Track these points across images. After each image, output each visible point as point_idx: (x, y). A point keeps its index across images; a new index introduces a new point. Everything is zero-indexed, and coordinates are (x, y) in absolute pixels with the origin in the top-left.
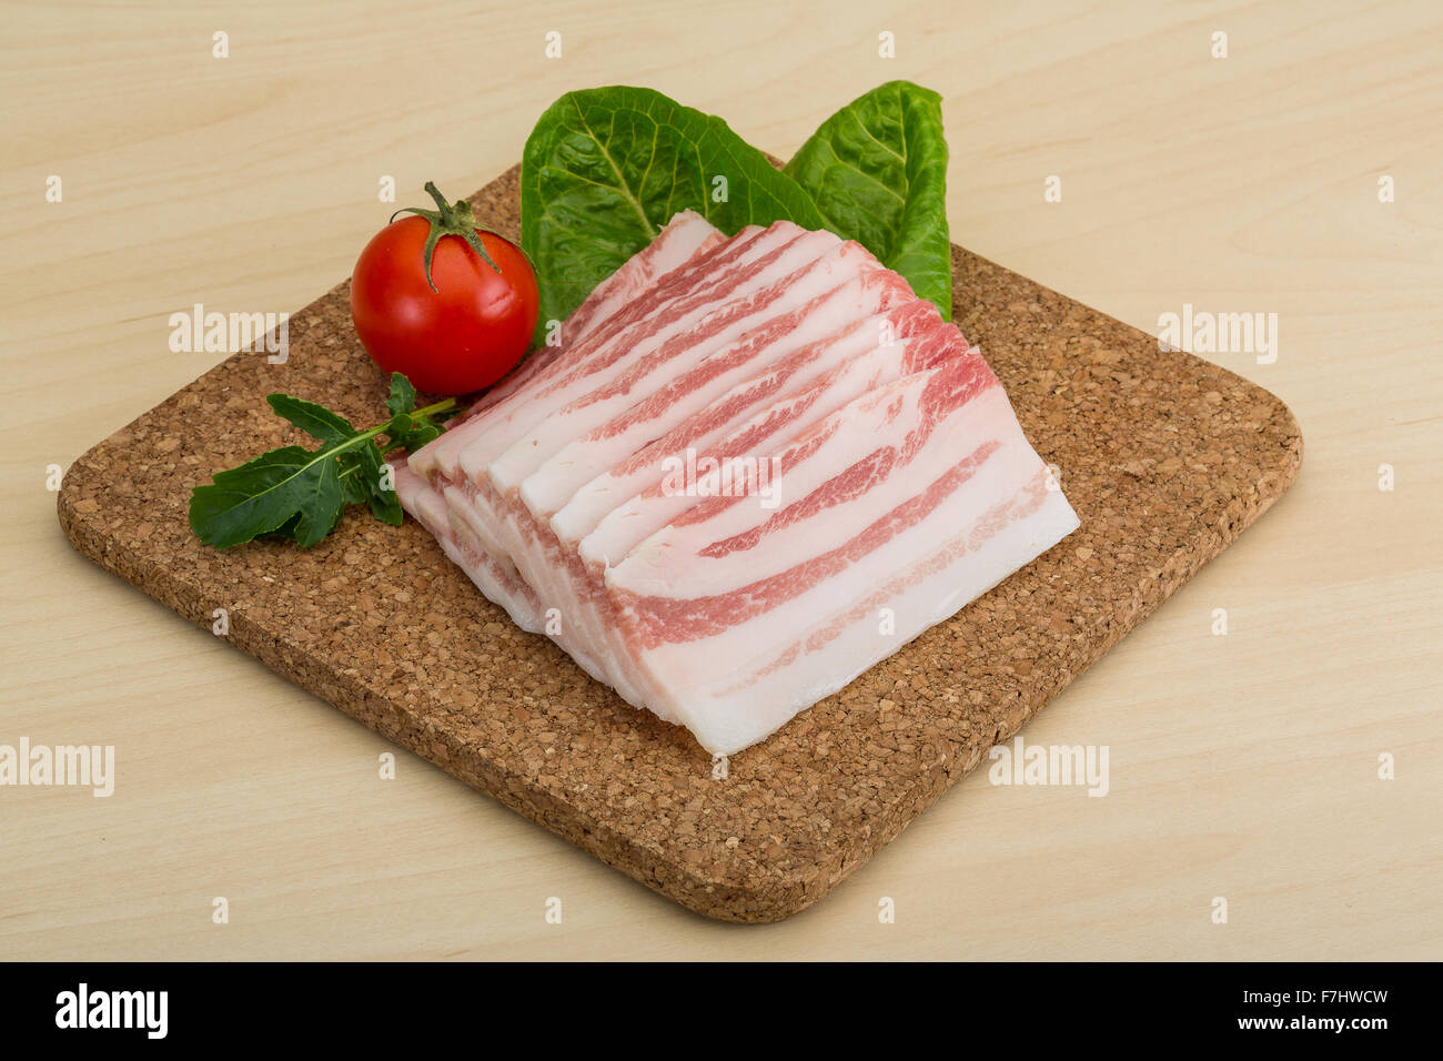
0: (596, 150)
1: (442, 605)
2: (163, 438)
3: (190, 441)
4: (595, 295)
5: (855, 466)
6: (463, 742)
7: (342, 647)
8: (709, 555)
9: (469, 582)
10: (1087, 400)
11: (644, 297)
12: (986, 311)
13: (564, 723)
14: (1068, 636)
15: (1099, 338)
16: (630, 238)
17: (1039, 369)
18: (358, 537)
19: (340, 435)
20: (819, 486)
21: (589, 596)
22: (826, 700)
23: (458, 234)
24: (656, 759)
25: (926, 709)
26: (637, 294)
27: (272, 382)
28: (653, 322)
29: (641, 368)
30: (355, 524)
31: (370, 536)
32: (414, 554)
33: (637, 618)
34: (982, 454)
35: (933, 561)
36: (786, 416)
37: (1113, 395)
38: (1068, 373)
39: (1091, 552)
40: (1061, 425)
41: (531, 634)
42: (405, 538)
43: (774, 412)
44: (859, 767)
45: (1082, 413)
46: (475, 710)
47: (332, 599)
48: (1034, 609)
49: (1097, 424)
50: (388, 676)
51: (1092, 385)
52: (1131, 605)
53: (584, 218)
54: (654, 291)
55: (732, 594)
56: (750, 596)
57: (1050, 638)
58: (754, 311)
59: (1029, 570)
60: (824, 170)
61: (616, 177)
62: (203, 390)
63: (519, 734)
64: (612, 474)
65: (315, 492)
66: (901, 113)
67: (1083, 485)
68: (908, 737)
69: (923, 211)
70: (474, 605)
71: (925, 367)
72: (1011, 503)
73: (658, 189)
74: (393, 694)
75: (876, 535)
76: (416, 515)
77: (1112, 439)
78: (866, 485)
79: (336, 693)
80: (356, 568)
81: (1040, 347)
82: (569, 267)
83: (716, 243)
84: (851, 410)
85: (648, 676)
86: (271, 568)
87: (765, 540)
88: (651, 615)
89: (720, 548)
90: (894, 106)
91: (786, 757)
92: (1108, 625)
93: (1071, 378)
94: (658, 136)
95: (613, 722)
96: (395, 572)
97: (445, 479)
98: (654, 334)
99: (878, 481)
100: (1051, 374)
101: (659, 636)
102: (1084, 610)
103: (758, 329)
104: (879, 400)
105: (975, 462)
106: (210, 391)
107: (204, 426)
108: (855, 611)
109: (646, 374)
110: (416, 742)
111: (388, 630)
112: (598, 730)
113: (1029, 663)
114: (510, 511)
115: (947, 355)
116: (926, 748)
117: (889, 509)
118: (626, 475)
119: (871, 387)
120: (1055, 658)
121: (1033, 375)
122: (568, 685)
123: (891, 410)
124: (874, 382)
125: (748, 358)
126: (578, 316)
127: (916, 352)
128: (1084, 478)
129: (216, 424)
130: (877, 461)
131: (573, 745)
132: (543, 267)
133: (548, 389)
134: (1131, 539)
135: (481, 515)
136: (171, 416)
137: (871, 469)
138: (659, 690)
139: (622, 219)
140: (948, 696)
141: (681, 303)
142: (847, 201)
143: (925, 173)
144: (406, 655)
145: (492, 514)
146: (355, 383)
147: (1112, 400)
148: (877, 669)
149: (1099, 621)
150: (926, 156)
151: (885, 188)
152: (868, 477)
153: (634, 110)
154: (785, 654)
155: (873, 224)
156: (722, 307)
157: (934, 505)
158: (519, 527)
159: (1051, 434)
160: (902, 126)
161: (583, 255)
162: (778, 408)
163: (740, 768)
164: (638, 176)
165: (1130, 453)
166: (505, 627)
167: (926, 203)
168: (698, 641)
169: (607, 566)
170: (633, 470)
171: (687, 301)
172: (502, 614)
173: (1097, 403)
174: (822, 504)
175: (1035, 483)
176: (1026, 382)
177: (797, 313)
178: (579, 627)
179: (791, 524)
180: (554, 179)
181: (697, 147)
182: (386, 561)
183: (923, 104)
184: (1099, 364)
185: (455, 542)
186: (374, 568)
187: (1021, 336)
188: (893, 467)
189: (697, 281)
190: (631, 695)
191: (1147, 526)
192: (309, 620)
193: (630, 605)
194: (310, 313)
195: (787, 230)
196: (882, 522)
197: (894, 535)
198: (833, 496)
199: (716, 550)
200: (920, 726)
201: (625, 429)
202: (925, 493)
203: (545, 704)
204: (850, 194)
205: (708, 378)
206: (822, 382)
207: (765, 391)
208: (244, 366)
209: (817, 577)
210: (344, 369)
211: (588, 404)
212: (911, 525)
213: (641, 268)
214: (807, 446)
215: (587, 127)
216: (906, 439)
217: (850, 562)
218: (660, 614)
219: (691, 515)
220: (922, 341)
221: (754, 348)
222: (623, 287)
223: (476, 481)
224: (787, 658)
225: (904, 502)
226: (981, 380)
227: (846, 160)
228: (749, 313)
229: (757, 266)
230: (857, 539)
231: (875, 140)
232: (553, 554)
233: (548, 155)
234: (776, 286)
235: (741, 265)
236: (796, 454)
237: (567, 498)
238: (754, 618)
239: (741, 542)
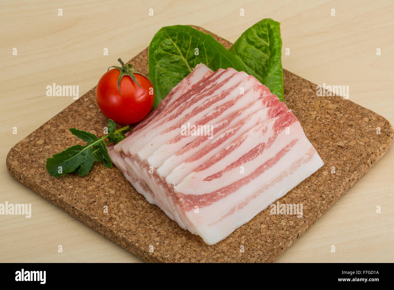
0: (172, 44)
1: (124, 195)
2: (39, 140)
3: (47, 141)
4: (172, 91)
5: (253, 150)
6: (130, 241)
7: (93, 210)
8: (207, 180)
9: (133, 187)
10: (326, 121)
11: (187, 93)
12: (295, 92)
13: (162, 234)
14: (320, 202)
15: (330, 100)
16: (183, 71)
17: (311, 111)
18: (99, 172)
19: (92, 140)
20: (241, 157)
21: (169, 194)
22: (244, 225)
23: (128, 75)
24: (191, 246)
25: (276, 227)
26: (186, 91)
27: (73, 120)
28: (189, 103)
29: (185, 119)
30: (98, 168)
31: (102, 172)
32: (116, 177)
33: (184, 202)
34: (293, 143)
35: (277, 178)
36: (230, 134)
37: (334, 119)
38: (320, 112)
39: (327, 173)
40: (318, 130)
41: (152, 204)
42: (113, 172)
43: (227, 133)
44: (254, 248)
45: (325, 125)
46: (134, 230)
47: (90, 193)
48: (309, 193)
49: (330, 129)
50: (107, 219)
51: (328, 116)
52: (340, 190)
53: (169, 65)
54: (190, 91)
55: (214, 192)
56: (219, 193)
57: (315, 203)
59: (308, 179)
60: (244, 48)
61: (179, 52)
62: (51, 123)
63: (148, 238)
64: (176, 155)
65: (85, 159)
66: (267, 30)
67: (325, 150)
68: (270, 237)
69: (274, 63)
70: (134, 195)
71: (274, 116)
72: (302, 159)
73: (192, 56)
74: (109, 225)
75: (259, 171)
76: (116, 165)
77: (334, 134)
78: (256, 155)
79: (91, 224)
80: (98, 183)
81: (312, 103)
82: (165, 81)
83: (210, 74)
84: (251, 132)
85: (188, 219)
86: (72, 183)
87: (224, 175)
88: (189, 200)
89: (210, 178)
90: (265, 27)
91: (232, 245)
92: (333, 197)
93: (321, 114)
94: (191, 40)
95: (177, 234)
96: (110, 184)
97: (125, 155)
98: (189, 107)
99: (260, 154)
100: (315, 112)
101: (191, 207)
102: (325, 193)
103: (222, 106)
104: (260, 128)
105: (291, 146)
106: (54, 124)
107: (52, 135)
108: (253, 195)
109: (187, 121)
110: (116, 241)
111: (108, 204)
112: (173, 236)
113: (308, 211)
114: (144, 167)
115: (281, 112)
116: (275, 241)
117: (264, 162)
118: (180, 156)
119: (257, 124)
120: (316, 209)
121: (309, 113)
122: (163, 221)
123: (264, 131)
124: (258, 122)
125: (218, 115)
126: (167, 98)
127: (271, 112)
128: (325, 148)
129: (55, 135)
130: (260, 148)
131: (165, 242)
132: (156, 82)
133: (156, 126)
134: (340, 168)
135: (136, 168)
136: (41, 132)
137: (258, 150)
138: (191, 224)
139: (181, 65)
140: (282, 223)
141: (198, 97)
142: (251, 58)
143: (275, 50)
144: (113, 212)
145: (139, 167)
146: (99, 120)
147: (334, 121)
148: (260, 214)
149: (330, 196)
150: (275, 44)
151: (263, 54)
152: (257, 152)
153: (184, 32)
154: (231, 211)
155: (259, 65)
156: (211, 98)
157: (278, 161)
158: (147, 172)
159: (315, 133)
160: (268, 34)
161: (169, 77)
162: (228, 132)
163: (217, 249)
164: (186, 52)
165: (340, 139)
166: (144, 201)
167: (275, 60)
168: (203, 208)
169: (174, 185)
170: (182, 154)
171: (200, 96)
172: (143, 198)
173: (330, 122)
174: (242, 162)
175: (309, 152)
176: (307, 116)
177: (234, 100)
178: (166, 204)
179: (232, 169)
180: (159, 54)
181: (203, 43)
182: (107, 180)
183: (274, 27)
184: (330, 109)
185: (128, 175)
186: (104, 183)
187: (306, 100)
188: (265, 149)
189: (203, 88)
190: (183, 225)
191: (345, 163)
192: (83, 201)
193: (182, 197)
194: (85, 97)
195: (232, 71)
196: (261, 167)
197: (265, 170)
198: (246, 159)
199: (209, 179)
200: (274, 233)
201: (180, 140)
202: (275, 156)
203: (156, 228)
204: (252, 56)
205: (206, 122)
206: (242, 123)
207: (224, 126)
208: (64, 115)
209: (241, 185)
210: (95, 115)
211: (168, 132)
212: (271, 167)
213: (186, 82)
214: (237, 144)
215: (169, 37)
216: (269, 140)
217: (251, 180)
218: (191, 200)
219: (201, 168)
220: (274, 108)
221: (221, 112)
222: (181, 88)
223: (134, 157)
224: (232, 212)
225: (268, 160)
226: (292, 120)
227: (250, 45)
228: (219, 100)
229: (222, 84)
230: (253, 172)
231: (259, 38)
232: (157, 181)
233: (157, 47)
234: (227, 91)
235: (217, 83)
236: (233, 147)
237: (162, 164)
238: (221, 199)
239: (217, 176)
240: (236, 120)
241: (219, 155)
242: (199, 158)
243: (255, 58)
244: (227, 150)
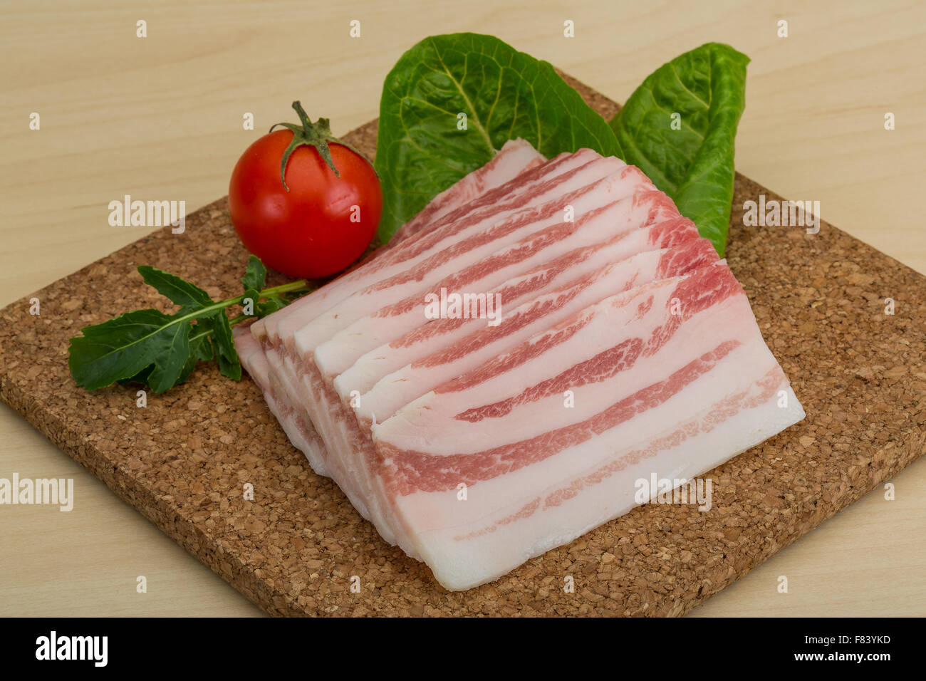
0: (452, 87)
1: (256, 448)
2: (69, 299)
3: (91, 303)
4: (434, 204)
5: (605, 353)
6: (243, 562)
7: (166, 477)
8: (466, 419)
9: (282, 431)
10: (837, 314)
12: (768, 236)
13: (331, 553)
14: (777, 511)
15: (858, 264)
17: (802, 286)
18: (204, 388)
19: (196, 304)
20: (570, 368)
21: (359, 447)
22: (557, 549)
23: (313, 144)
24: (401, 589)
25: (641, 563)
27: (169, 260)
28: (459, 224)
29: (438, 259)
30: (205, 377)
31: (213, 388)
32: (246, 405)
33: (396, 469)
34: (723, 350)
35: (668, 439)
36: (548, 307)
37: (859, 311)
38: (826, 291)
39: (813, 440)
40: (810, 334)
41: (323, 478)
42: (241, 391)
43: (538, 302)
44: (572, 609)
45: (830, 324)
46: (261, 537)
47: (168, 437)
48: (752, 485)
49: (841, 334)
50: (197, 503)
51: (843, 302)
52: (839, 488)
53: (439, 141)
55: (483, 453)
56: (499, 457)
57: (761, 511)
58: (540, 219)
59: (756, 452)
60: (644, 113)
62: (112, 263)
63: (292, 559)
64: (391, 346)
65: (168, 348)
66: (709, 69)
67: (818, 384)
68: (620, 586)
70: (283, 450)
72: (744, 394)
73: (502, 121)
74: (196, 519)
76: (251, 374)
77: (851, 347)
78: (613, 370)
79: (155, 514)
80: (195, 413)
81: (807, 268)
82: (420, 180)
83: (537, 165)
84: (605, 306)
85: (400, 516)
86: (126, 409)
87: (518, 411)
88: (409, 466)
89: (475, 413)
90: (704, 62)
91: (511, 596)
92: (815, 503)
93: (827, 295)
94: (503, 77)
95: (372, 555)
96: (225, 419)
97: (270, 344)
98: (455, 234)
99: (625, 367)
100: (811, 290)
101: (413, 484)
102: (796, 489)
103: (538, 234)
104: (632, 298)
105: (715, 357)
106: (118, 264)
107: (105, 291)
108: (594, 476)
109: (439, 265)
110: (210, 560)
111: (207, 466)
112: (358, 562)
113: (739, 531)
114: (307, 372)
115: (699, 264)
116: (632, 597)
117: (633, 391)
118: (402, 348)
119: (628, 287)
120: (762, 528)
121: (796, 291)
122: (343, 522)
123: (641, 307)
124: (631, 283)
125: (525, 257)
127: (671, 261)
128: (820, 378)
129: (114, 291)
130: (626, 350)
131: (335, 572)
132: (399, 179)
134: (850, 432)
135: (287, 372)
136: (81, 282)
137: (618, 356)
138: (408, 531)
139: (472, 145)
140: (662, 553)
141: (487, 210)
142: (658, 139)
143: (719, 117)
144: (217, 487)
145: (294, 373)
146: (235, 264)
147: (859, 315)
148: (606, 526)
149: (806, 499)
150: (722, 103)
151: (692, 130)
152: (617, 362)
153: (482, 54)
154: (525, 509)
155: (678, 159)
156: (514, 215)
157: (675, 392)
158: (312, 386)
159: (800, 340)
160: (709, 79)
161: (433, 171)
162: (543, 299)
163: (470, 603)
164: (487, 109)
165: (865, 359)
166: (304, 469)
167: (715, 142)
168: (449, 491)
169: (374, 421)
170: (410, 344)
172: (302, 460)
173: (845, 317)
174: (571, 383)
175: (767, 378)
176: (789, 296)
177: (574, 222)
178: (352, 472)
179: (542, 398)
180: (414, 108)
181: (532, 87)
182: (221, 409)
183: (728, 62)
184: (854, 285)
185: (273, 397)
186: (210, 414)
187: (793, 258)
188: (640, 355)
189: (507, 193)
190: (387, 533)
191: (864, 424)
192: (145, 453)
193: (390, 456)
194: (214, 207)
195: (589, 154)
196: (626, 402)
197: (636, 414)
198: (582, 377)
199: (472, 415)
200: (632, 578)
201: (410, 309)
202: (668, 380)
203: (320, 536)
204: (663, 134)
205: (489, 271)
206: (585, 281)
207: (535, 285)
208: (150, 246)
209: (562, 444)
210: (229, 253)
211: (386, 287)
212: (652, 407)
213: (474, 183)
214: (562, 333)
215: (445, 67)
216: (654, 333)
217: (593, 433)
218: (417, 466)
219: (454, 385)
220: (679, 251)
221: (533, 249)
223: (287, 346)
224: (527, 511)
225: (646, 387)
226: (726, 287)
227: (662, 106)
228: (535, 220)
229: (553, 183)
230: (601, 414)
231: (688, 91)
232: (334, 409)
233: (409, 88)
234: (562, 200)
236: (550, 340)
237: (351, 364)
238: (501, 475)
239: (496, 410)
240: (572, 272)
241: (508, 355)
242: (452, 359)
243: (671, 141)
244: (532, 346)
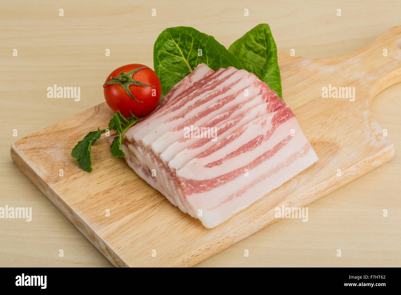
0: (175, 46)
4: (174, 88)
5: (252, 141)
8: (207, 167)
11: (189, 89)
16: (185, 72)
20: (241, 147)
21: (171, 179)
26: (187, 88)
28: (192, 96)
29: (188, 109)
33: (185, 186)
34: (289, 138)
35: (275, 170)
36: (231, 125)
43: (228, 124)
53: (171, 66)
54: (192, 87)
55: (214, 179)
56: (219, 180)
58: (222, 93)
60: (243, 54)
61: (181, 54)
64: (179, 142)
66: (264, 35)
69: (271, 64)
71: (273, 111)
72: (298, 153)
73: (193, 57)
75: (257, 161)
78: (255, 147)
82: (167, 80)
83: (211, 73)
84: (250, 124)
85: (188, 204)
87: (224, 163)
88: (190, 185)
89: (211, 165)
94: (194, 42)
97: (128, 142)
98: (192, 100)
99: (258, 145)
101: (191, 191)
103: (223, 99)
104: (259, 121)
105: (287, 140)
108: (251, 184)
109: (189, 112)
114: (148, 152)
115: (279, 108)
117: (261, 154)
118: (183, 142)
119: (257, 117)
123: (263, 124)
124: (258, 115)
125: (221, 107)
126: (169, 94)
127: (270, 107)
130: (258, 139)
133: (160, 116)
135: (139, 153)
137: (256, 142)
138: (191, 208)
139: (182, 66)
141: (200, 91)
142: (250, 62)
145: (142, 153)
150: (272, 47)
151: (261, 58)
152: (255, 144)
153: (186, 33)
155: (257, 68)
156: (212, 92)
157: (275, 153)
158: (151, 157)
160: (264, 39)
161: (170, 77)
162: (229, 123)
164: (187, 53)
167: (272, 62)
168: (203, 193)
169: (177, 169)
170: (185, 141)
171: (202, 90)
174: (241, 152)
175: (305, 147)
177: (235, 94)
178: (168, 188)
179: (232, 158)
180: (162, 54)
181: (205, 45)
185: (131, 161)
188: (263, 141)
189: (205, 84)
190: (183, 209)
193: (183, 181)
195: (232, 69)
196: (259, 158)
197: (263, 162)
198: (245, 150)
199: (210, 166)
201: (183, 128)
202: (273, 149)
204: (250, 60)
205: (208, 113)
206: (242, 115)
207: (225, 118)
209: (239, 174)
211: (172, 121)
212: (268, 159)
213: (188, 80)
214: (237, 134)
215: (172, 39)
216: (267, 133)
217: (250, 169)
218: (192, 184)
219: (202, 155)
220: (272, 103)
222: (183, 86)
223: (138, 143)
224: (230, 198)
225: (266, 152)
226: (290, 115)
227: (249, 50)
228: (221, 94)
229: (223, 80)
230: (252, 162)
231: (257, 43)
232: (160, 165)
233: (161, 47)
234: (228, 86)
235: (218, 79)
236: (233, 137)
237: (165, 149)
238: (220, 186)
239: (217, 163)
240: (237, 112)
241: (220, 143)
242: (200, 146)
243: (254, 62)
244: (228, 140)
